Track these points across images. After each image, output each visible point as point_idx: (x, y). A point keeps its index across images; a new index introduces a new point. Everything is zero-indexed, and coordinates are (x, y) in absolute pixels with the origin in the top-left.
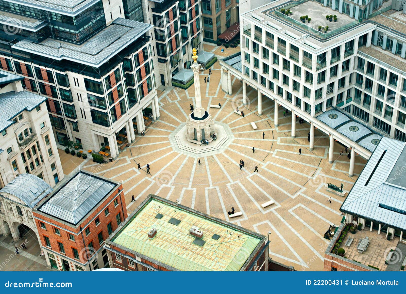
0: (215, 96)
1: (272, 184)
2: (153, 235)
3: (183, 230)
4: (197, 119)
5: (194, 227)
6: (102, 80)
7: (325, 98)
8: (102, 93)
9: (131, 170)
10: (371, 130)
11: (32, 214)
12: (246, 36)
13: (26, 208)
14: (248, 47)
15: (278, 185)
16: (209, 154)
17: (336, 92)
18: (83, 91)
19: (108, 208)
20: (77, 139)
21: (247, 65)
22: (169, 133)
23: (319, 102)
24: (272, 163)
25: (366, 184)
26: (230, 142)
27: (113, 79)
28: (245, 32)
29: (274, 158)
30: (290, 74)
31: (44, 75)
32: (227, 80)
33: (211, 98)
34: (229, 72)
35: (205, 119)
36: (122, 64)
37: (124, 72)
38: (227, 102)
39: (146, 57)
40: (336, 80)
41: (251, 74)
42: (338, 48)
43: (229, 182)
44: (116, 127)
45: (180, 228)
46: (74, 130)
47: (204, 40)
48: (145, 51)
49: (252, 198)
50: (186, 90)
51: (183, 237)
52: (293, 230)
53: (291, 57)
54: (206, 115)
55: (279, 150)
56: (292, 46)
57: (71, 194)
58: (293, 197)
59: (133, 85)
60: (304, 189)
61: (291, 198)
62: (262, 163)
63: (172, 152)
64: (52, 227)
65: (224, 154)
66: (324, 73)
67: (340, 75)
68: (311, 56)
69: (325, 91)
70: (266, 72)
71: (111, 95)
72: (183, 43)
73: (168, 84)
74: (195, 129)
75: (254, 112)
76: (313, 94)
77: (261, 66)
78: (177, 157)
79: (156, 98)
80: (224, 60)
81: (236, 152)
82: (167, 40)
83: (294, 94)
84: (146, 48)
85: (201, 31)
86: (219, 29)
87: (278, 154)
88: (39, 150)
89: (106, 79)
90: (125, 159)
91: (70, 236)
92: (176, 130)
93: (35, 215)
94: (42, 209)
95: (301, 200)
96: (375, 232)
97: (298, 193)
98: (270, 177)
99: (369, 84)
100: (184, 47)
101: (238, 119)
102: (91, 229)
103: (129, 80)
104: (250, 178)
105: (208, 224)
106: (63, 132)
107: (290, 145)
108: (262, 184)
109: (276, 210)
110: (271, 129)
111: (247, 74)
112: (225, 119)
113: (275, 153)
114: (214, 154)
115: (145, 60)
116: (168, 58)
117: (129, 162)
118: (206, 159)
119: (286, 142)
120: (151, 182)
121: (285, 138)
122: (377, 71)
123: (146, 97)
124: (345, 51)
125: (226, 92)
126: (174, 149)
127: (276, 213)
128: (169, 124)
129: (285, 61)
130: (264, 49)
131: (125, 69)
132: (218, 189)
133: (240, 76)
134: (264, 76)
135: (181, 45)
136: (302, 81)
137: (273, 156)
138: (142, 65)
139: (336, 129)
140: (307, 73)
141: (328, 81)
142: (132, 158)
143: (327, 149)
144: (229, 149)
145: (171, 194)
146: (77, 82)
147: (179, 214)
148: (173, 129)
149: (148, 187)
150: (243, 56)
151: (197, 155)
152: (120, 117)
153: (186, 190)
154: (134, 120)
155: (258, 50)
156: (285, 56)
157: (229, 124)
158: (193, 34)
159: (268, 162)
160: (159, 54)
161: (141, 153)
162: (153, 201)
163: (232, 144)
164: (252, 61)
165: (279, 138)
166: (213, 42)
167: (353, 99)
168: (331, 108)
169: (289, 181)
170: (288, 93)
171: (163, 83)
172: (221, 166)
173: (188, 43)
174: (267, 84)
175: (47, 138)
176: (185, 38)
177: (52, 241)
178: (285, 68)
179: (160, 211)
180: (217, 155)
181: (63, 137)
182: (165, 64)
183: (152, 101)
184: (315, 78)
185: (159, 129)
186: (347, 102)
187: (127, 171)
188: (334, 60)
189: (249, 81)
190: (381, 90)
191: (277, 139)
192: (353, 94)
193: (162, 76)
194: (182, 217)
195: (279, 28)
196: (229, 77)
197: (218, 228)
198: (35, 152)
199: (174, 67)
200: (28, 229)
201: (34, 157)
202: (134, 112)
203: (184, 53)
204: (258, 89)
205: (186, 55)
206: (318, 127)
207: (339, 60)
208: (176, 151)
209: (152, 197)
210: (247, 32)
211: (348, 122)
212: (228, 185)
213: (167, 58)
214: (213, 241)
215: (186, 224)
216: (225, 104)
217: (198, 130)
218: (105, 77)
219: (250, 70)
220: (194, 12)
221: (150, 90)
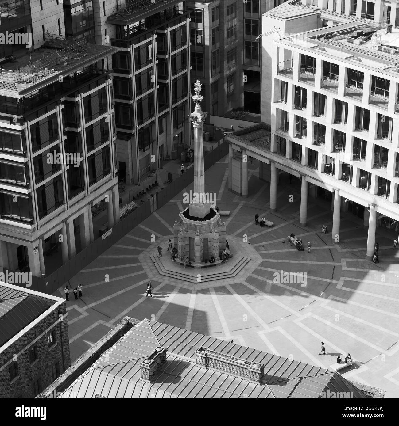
4: (195, 218)
6: (26, 128)
12: (282, 78)
16: (219, 284)
19: (34, 348)
21: (281, 133)
22: (139, 252)
24: (337, 298)
26: (254, 266)
27: (44, 133)
29: (340, 290)
30: (370, 136)
32: (239, 170)
34: (245, 154)
35: (211, 219)
36: (62, 107)
38: (239, 207)
39: (103, 108)
43: (263, 329)
53: (373, 101)
54: (211, 214)
55: (348, 279)
56: (376, 80)
58: (390, 354)
62: (321, 299)
63: (147, 281)
65: (246, 284)
71: (39, 161)
72: (159, 112)
74: (191, 240)
75: (292, 221)
79: (116, 189)
82: (135, 99)
84: (104, 90)
87: (347, 284)
89: (32, 128)
100: (161, 118)
104: (302, 322)
107: (366, 270)
110: (327, 247)
111: (281, 151)
112: (239, 231)
113: (341, 283)
114: (227, 282)
115: (100, 113)
116: (135, 131)
118: (213, 292)
119: (357, 265)
121: (355, 260)
125: (237, 194)
126: (150, 275)
128: (138, 239)
129: (360, 111)
130: (316, 94)
133: (267, 156)
134: (315, 148)
135: (157, 115)
137: (338, 287)
148: (146, 245)
151: (195, 285)
152: (52, 209)
154: (77, 222)
156: (361, 100)
159: (331, 297)
163: (260, 268)
164: (292, 123)
165: (343, 260)
170: (363, 173)
173: (168, 113)
174: (321, 163)
176: (163, 105)
178: (357, 127)
182: (129, 142)
183: (109, 194)
189: (284, 162)
191: (340, 262)
199: (144, 151)
202: (78, 206)
203: (161, 131)
204: (301, 175)
205: (163, 134)
208: (154, 279)
210: (285, 71)
212: (260, 333)
213: (132, 132)
216: (236, 211)
217: (197, 239)
218: (30, 123)
219: (288, 142)
220: (179, 60)
221: (106, 171)
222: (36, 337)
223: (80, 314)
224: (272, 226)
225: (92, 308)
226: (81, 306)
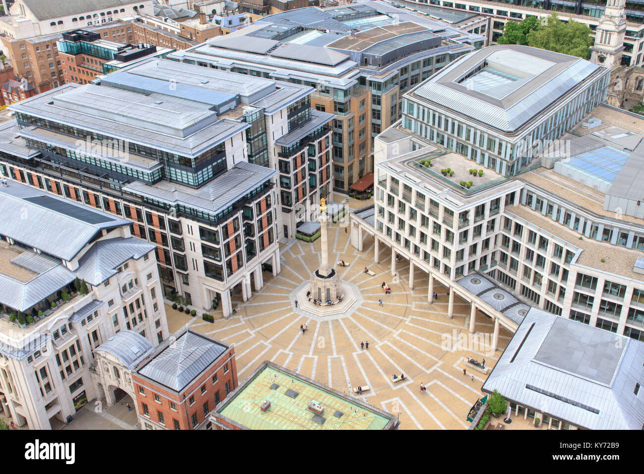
0: (343, 253)
1: (405, 355)
2: (266, 408)
3: (301, 404)
4: (322, 277)
5: (314, 401)
6: (219, 229)
7: (467, 260)
8: (218, 243)
9: (245, 331)
10: (518, 299)
11: (131, 377)
12: (381, 188)
13: (125, 370)
14: (382, 199)
15: (411, 356)
16: (335, 318)
17: (479, 254)
18: (198, 241)
19: (216, 375)
20: (186, 293)
21: (381, 219)
22: (290, 292)
23: (460, 264)
24: (404, 331)
25: (512, 361)
26: (358, 305)
27: (231, 229)
28: (380, 183)
29: (407, 325)
30: (429, 232)
31: (156, 221)
32: (357, 235)
33: (339, 254)
34: (360, 226)
35: (332, 278)
36: (242, 211)
37: (243, 221)
38: (356, 259)
39: (268, 206)
40: (480, 241)
41: (385, 229)
42: (483, 206)
43: (356, 351)
44: (231, 281)
45: (297, 402)
46: (184, 283)
47: (334, 190)
48: (268, 199)
49: (381, 371)
50: (311, 244)
51: (300, 412)
52: (426, 410)
53: (430, 213)
54: (332, 274)
55: (414, 317)
56: (432, 201)
57: (177, 357)
58: (428, 372)
59: (253, 236)
60: (441, 363)
61: (426, 373)
62: (394, 331)
63: (292, 313)
64: (153, 393)
65: (351, 318)
66: (466, 233)
67: (484, 235)
68: (452, 213)
69: (466, 253)
70: (402, 228)
71: (227, 246)
72: (310, 192)
73: (292, 236)
74: (319, 289)
75: (387, 272)
76: (453, 256)
77: (396, 221)
78: (297, 319)
79: (278, 251)
80: (356, 213)
81: (365, 316)
83: (433, 254)
84: (269, 196)
85: (331, 180)
86: (350, 178)
87: (412, 321)
88: (144, 304)
89: (223, 228)
90: (239, 319)
91: (172, 405)
92: (297, 288)
93: (134, 377)
94: (141, 372)
95: (436, 375)
96: (521, 416)
97: (434, 368)
98: (402, 347)
99: (516, 247)
100: (311, 196)
101: (368, 280)
102: (195, 398)
103: (249, 231)
104: (379, 347)
105: (329, 399)
106: (171, 284)
107: (426, 311)
108: (392, 355)
109: (408, 386)
110: (405, 293)
111: (381, 229)
112: (353, 278)
113: (409, 320)
114: (339, 317)
115: (267, 209)
116: (293, 208)
117: (244, 323)
118: (330, 323)
119: (421, 307)
120: (267, 346)
121: (421, 303)
122: (525, 234)
123: (266, 250)
124: (491, 210)
125: (356, 249)
127: (408, 390)
128: (290, 281)
129: (423, 217)
130: (400, 202)
131: (245, 217)
132: (342, 359)
133: (373, 231)
134: (399, 232)
135: (308, 194)
136: (441, 240)
137: (407, 323)
138: (264, 214)
139: (479, 295)
140: (448, 232)
141: (470, 241)
142: (246, 318)
143: (467, 319)
144: (357, 313)
145: (289, 362)
146: (190, 230)
147: (297, 385)
148: (295, 287)
149: (263, 353)
150: (376, 209)
151: (320, 318)
152: (236, 271)
153: (306, 358)
154: (252, 275)
155: (394, 204)
156: (424, 211)
157: (358, 284)
158: (321, 182)
159: (400, 330)
160: (283, 203)
161: (257, 313)
162: (267, 369)
164: (386, 215)
165: (413, 303)
166: (343, 192)
167: (498, 263)
168: (473, 272)
169: (424, 352)
170: (425, 253)
171: (286, 235)
172: (347, 332)
173: (316, 192)
174: (403, 242)
175: (153, 290)
176: (313, 187)
177: (151, 409)
178: (423, 224)
179: (276, 381)
180: (343, 319)
181: (171, 290)
182: (290, 214)
183: (273, 254)
184: (457, 238)
185: (280, 287)
186: (492, 266)
187: (240, 333)
188: (478, 219)
189: (382, 237)
190: (530, 254)
191: (411, 304)
192: (498, 257)
193: (286, 228)
194: (300, 389)
195: (418, 180)
196: (360, 231)
197: (341, 404)
198: (139, 307)
200: (125, 393)
201: (137, 312)
202: (252, 266)
203: (312, 203)
204: (392, 247)
206: (458, 293)
207: (483, 219)
208: (297, 313)
209: (267, 364)
210: (382, 183)
211: (493, 288)
212: (354, 354)
213: (291, 208)
214: (335, 419)
215: (305, 397)
216: (354, 262)
217: (323, 290)
218: (222, 225)
219: (384, 225)
220: (324, 159)
221: (271, 242)
222: (216, 369)
223: (250, 335)
224: (374, 275)
225: (258, 332)
226: (251, 330)
